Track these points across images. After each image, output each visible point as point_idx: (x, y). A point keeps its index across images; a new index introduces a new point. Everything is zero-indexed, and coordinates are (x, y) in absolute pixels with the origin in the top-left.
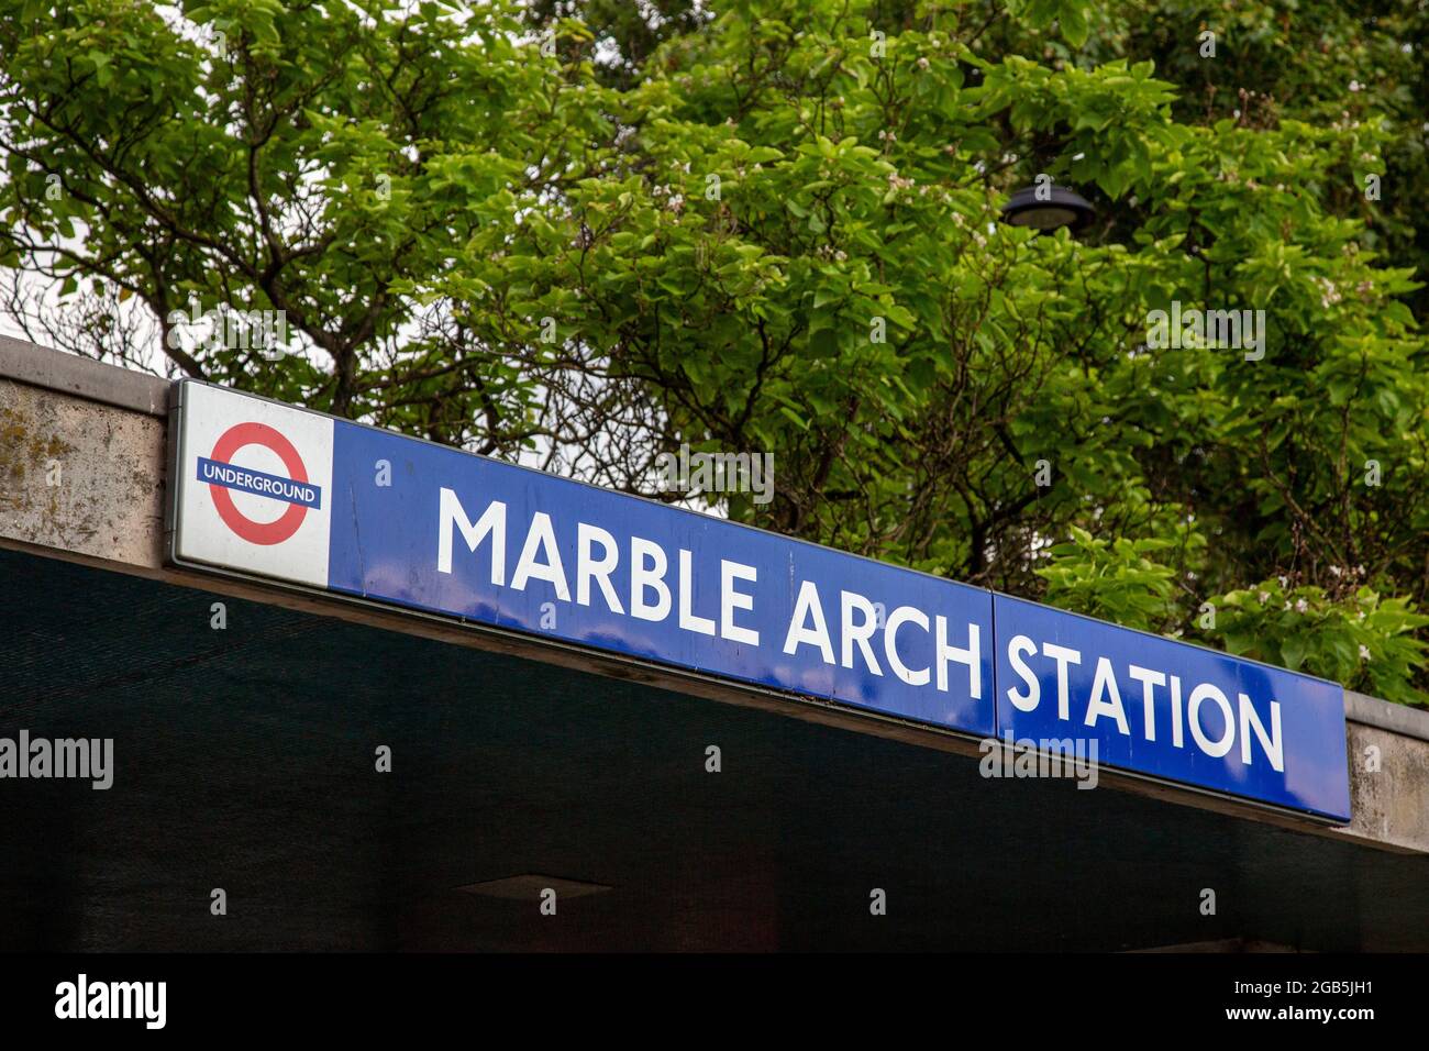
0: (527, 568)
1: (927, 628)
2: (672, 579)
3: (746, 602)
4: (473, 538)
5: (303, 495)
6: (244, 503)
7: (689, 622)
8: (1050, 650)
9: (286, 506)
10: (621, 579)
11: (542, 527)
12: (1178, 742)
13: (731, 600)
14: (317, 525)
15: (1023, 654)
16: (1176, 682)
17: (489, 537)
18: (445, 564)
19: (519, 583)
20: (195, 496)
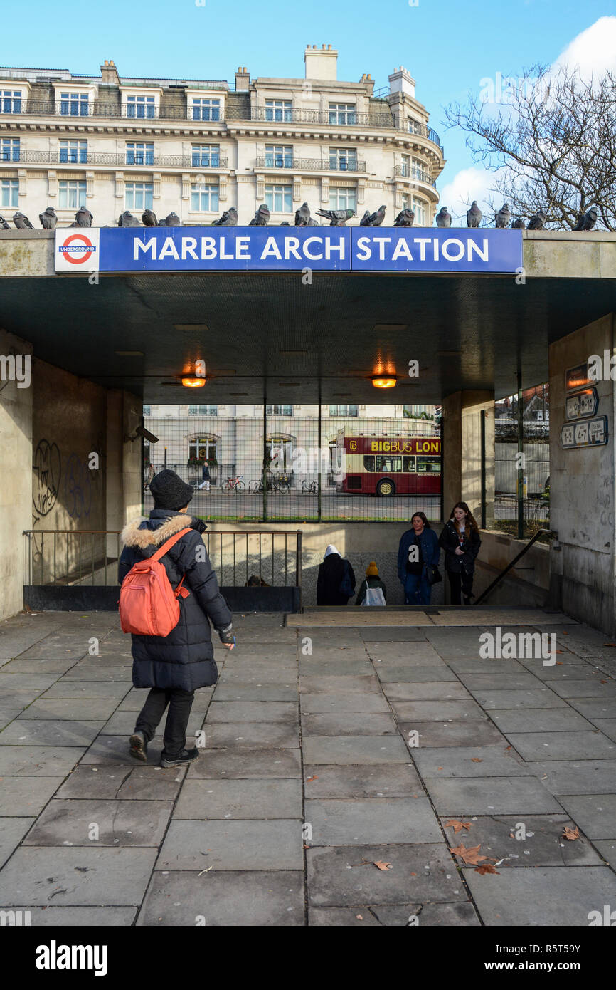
0: (164, 253)
1: (321, 242)
2: (217, 247)
3: (246, 247)
4: (145, 249)
5: (91, 249)
6: (72, 255)
7: (223, 256)
8: (375, 240)
9: (85, 253)
10: (198, 251)
11: (169, 241)
12: (436, 258)
13: (239, 248)
14: (95, 256)
15: (364, 243)
16: (436, 241)
17: (151, 248)
18: (136, 257)
19: (161, 257)
20: (59, 256)
